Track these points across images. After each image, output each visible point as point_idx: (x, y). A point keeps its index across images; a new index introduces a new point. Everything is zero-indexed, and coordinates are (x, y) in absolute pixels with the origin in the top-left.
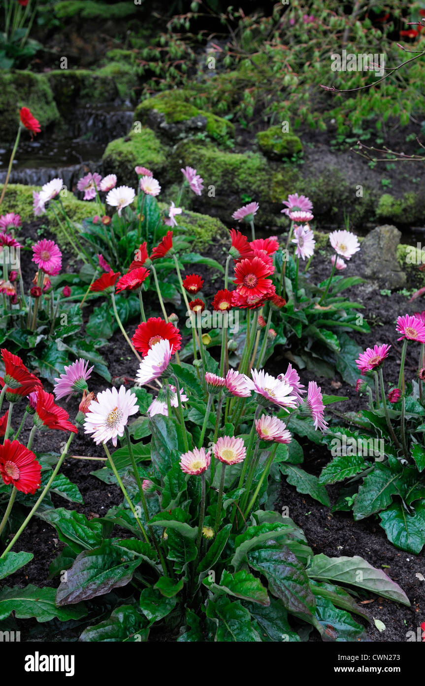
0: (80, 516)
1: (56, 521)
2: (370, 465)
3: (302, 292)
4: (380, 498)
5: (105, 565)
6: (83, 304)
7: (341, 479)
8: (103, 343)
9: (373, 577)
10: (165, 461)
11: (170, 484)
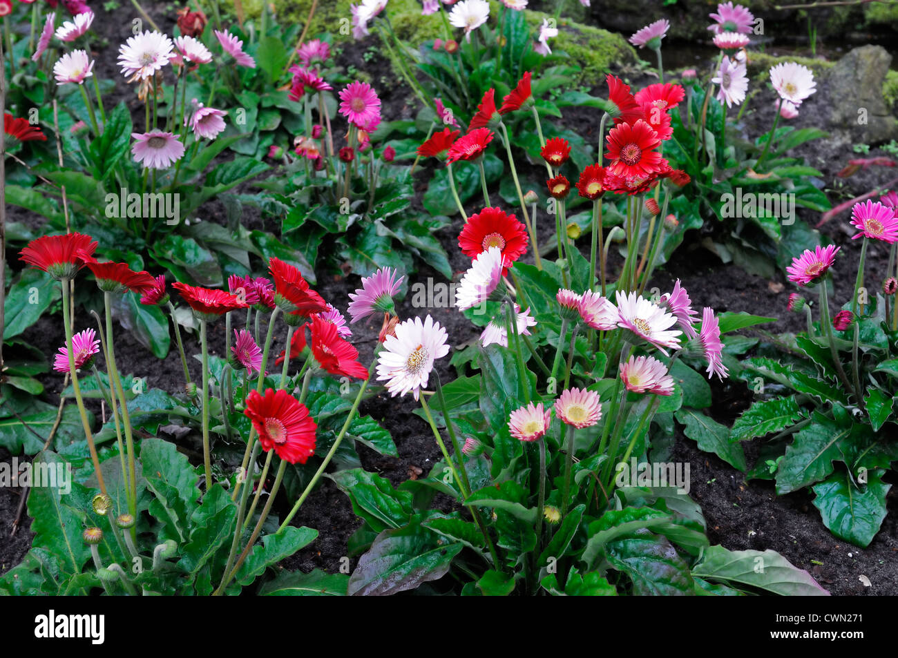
0: (384, 481)
1: (352, 486)
2: (805, 415)
3: (730, 151)
4: (817, 464)
5: (414, 549)
6: (416, 168)
7: (762, 434)
8: (442, 223)
9: (793, 580)
10: (499, 410)
11: (503, 446)
